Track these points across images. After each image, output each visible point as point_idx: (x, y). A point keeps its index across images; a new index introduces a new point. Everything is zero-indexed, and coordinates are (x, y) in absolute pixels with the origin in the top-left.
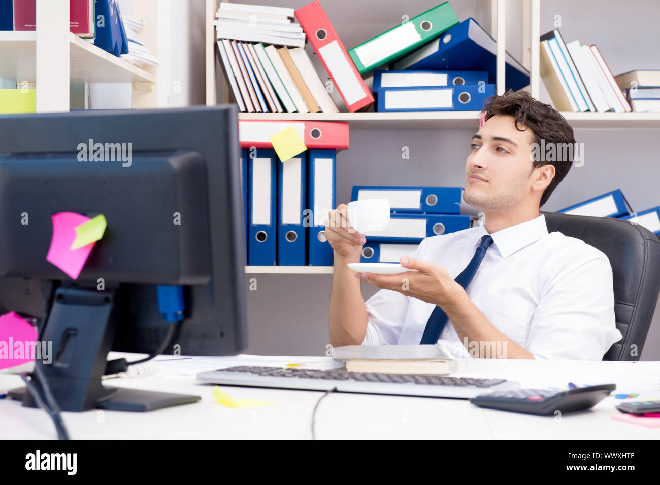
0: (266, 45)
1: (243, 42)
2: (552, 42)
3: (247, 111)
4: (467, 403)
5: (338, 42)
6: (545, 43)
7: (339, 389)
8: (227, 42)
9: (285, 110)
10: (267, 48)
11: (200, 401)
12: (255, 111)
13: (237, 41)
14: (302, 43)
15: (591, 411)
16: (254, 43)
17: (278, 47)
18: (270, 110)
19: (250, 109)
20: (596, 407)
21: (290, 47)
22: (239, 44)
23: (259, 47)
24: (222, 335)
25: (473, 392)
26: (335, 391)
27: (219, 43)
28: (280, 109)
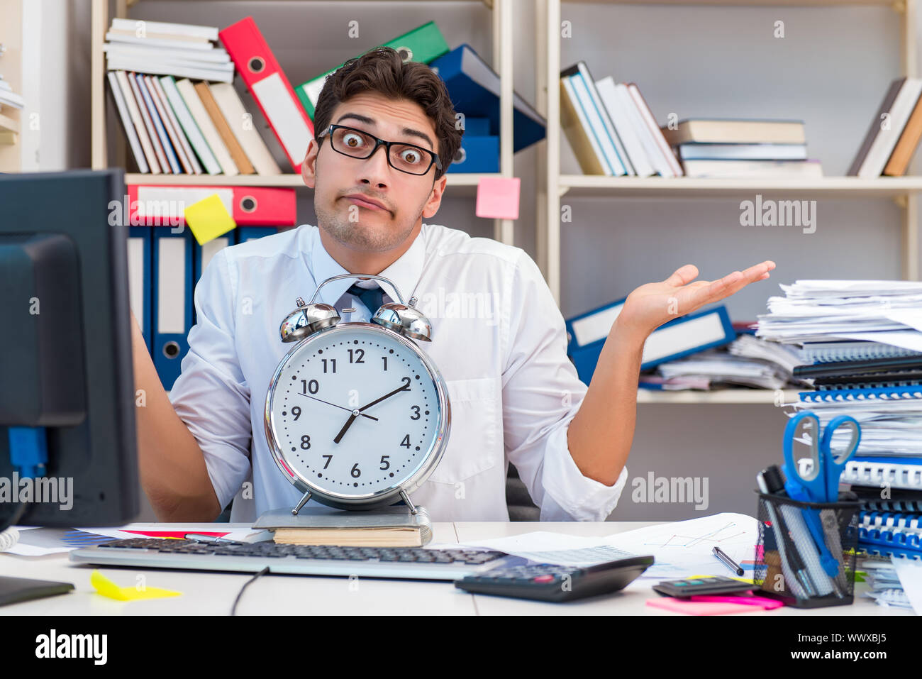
0: (177, 79)
1: (145, 75)
2: (576, 79)
3: (150, 172)
4: (451, 587)
5: (281, 76)
6: (566, 81)
7: (273, 569)
8: (121, 75)
9: (205, 171)
10: (180, 84)
11: (72, 591)
12: (162, 172)
13: (137, 74)
14: (228, 77)
15: (622, 595)
16: (160, 76)
17: (195, 82)
18: (183, 171)
19: (155, 169)
20: (628, 588)
21: (212, 83)
22: (139, 78)
23: (167, 82)
24: (102, 497)
25: (459, 572)
26: (267, 573)
27: (111, 76)
28: (198, 170)
